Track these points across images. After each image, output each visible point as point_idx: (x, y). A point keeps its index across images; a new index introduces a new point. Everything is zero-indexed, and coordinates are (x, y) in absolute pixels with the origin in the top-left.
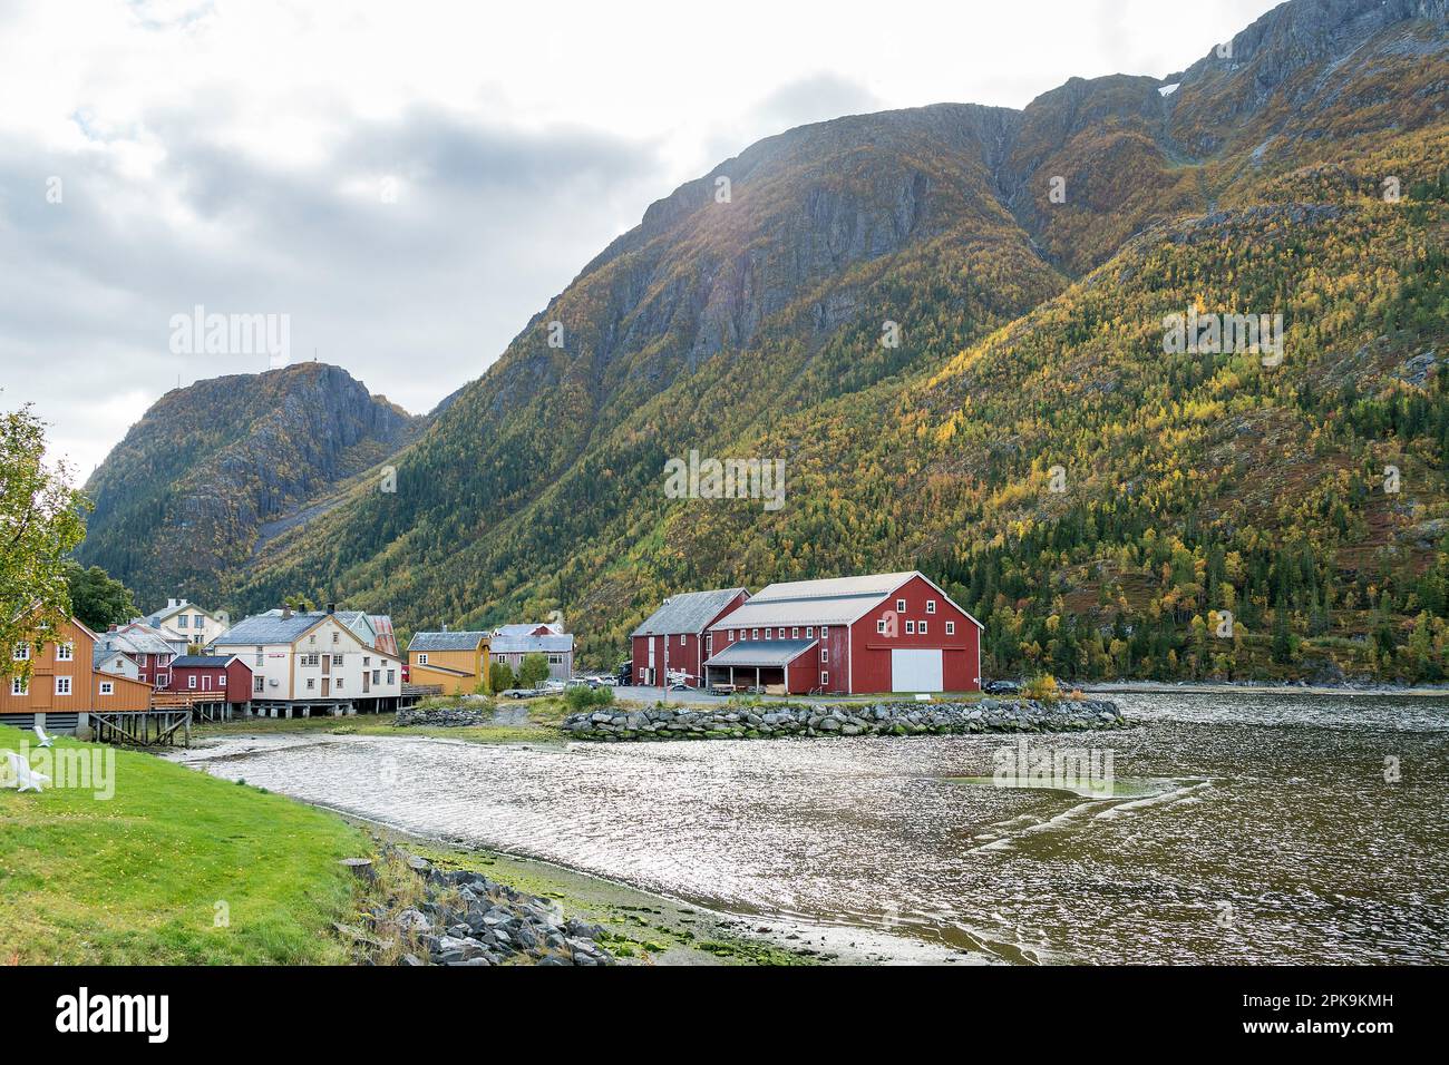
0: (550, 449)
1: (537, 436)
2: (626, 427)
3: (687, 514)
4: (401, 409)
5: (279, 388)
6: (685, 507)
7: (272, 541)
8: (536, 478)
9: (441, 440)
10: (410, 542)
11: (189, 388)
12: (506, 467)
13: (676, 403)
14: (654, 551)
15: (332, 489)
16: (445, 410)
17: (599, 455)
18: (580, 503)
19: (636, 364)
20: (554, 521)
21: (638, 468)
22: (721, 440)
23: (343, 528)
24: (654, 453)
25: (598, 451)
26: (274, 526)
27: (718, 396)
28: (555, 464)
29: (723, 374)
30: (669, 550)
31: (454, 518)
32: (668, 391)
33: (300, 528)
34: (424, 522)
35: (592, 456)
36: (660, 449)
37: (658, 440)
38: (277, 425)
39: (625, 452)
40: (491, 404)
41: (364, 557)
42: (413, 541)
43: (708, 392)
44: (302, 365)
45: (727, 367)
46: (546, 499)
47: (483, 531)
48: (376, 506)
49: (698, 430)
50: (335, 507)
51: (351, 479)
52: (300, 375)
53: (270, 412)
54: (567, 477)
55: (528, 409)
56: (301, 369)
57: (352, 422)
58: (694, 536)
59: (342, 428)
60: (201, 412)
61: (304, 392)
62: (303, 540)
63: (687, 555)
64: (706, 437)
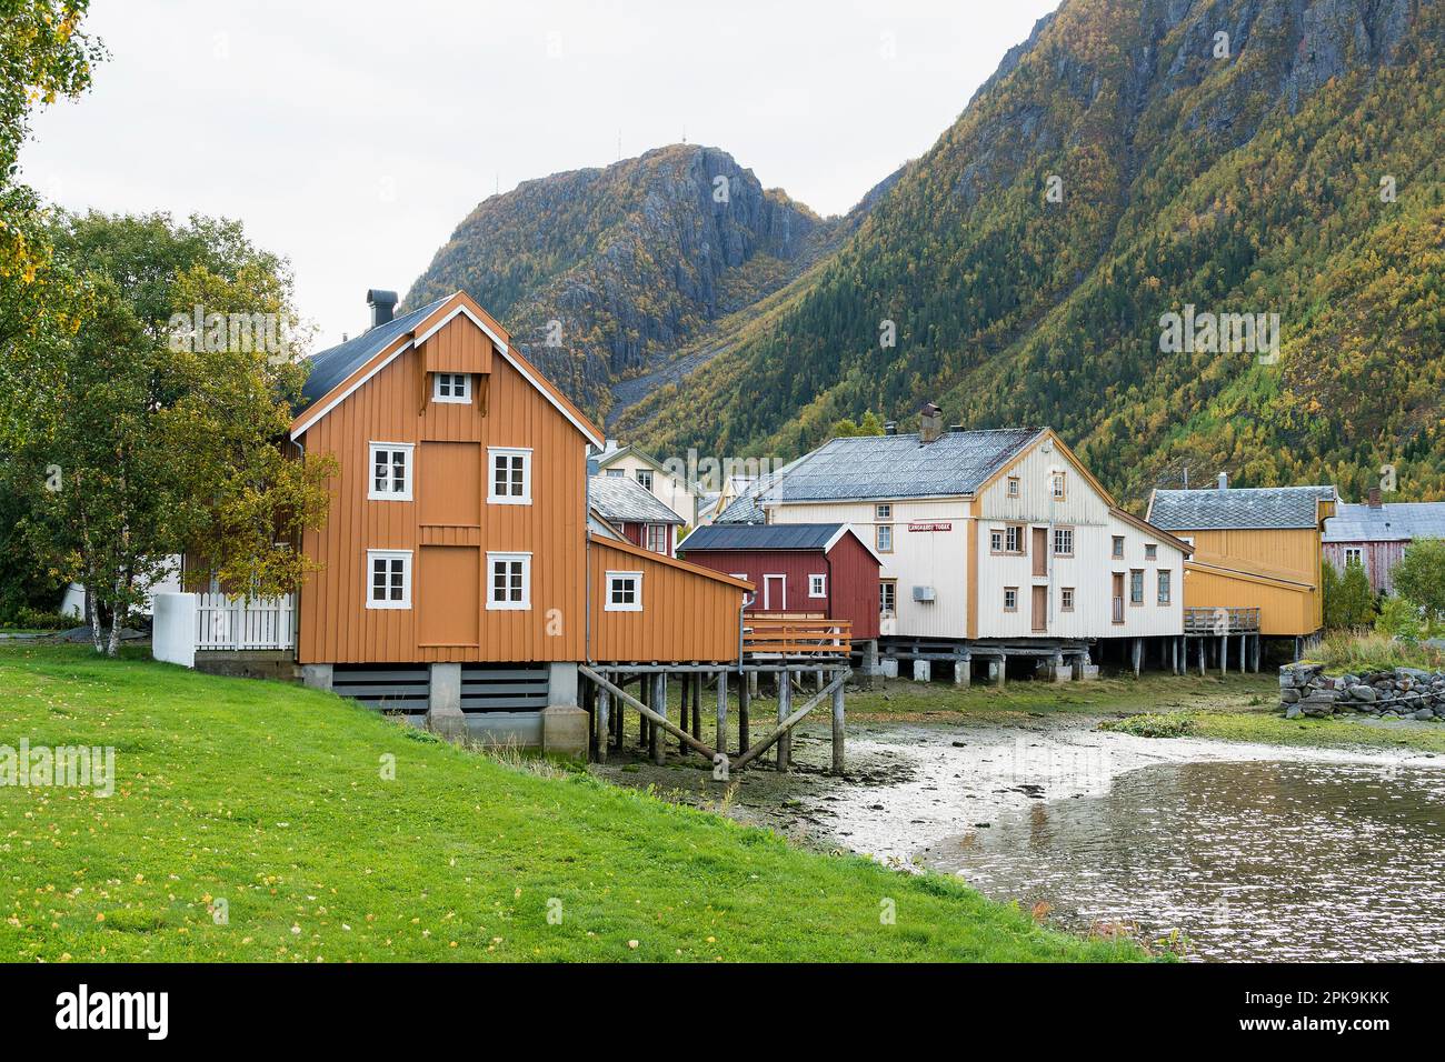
0: (1051, 250)
1: (1030, 231)
2: (1179, 208)
3: (1317, 338)
4: (807, 208)
5: (634, 185)
6: (1310, 325)
7: (631, 408)
8: (1030, 297)
9: (877, 246)
10: (836, 403)
11: (511, 194)
12: (983, 280)
13: (1265, 164)
14: (1261, 401)
15: (711, 329)
16: (880, 202)
17: (1135, 256)
18: (1108, 333)
19: (1190, 102)
20: (1067, 363)
21: (1205, 272)
22: (1351, 217)
23: (732, 385)
24: (1231, 246)
25: (1133, 248)
26: (633, 386)
27: (1341, 146)
28: (1060, 273)
29: (1348, 109)
30: (1290, 399)
31: (903, 364)
32: (1251, 143)
33: (670, 387)
34: (854, 373)
35: (1124, 256)
36: (1243, 241)
37: (1238, 225)
38: (634, 238)
39: (1181, 247)
40: (953, 185)
41: (766, 427)
42: (841, 402)
43: (1322, 141)
44: (667, 149)
45: (1354, 99)
46: (1051, 329)
47: (948, 383)
48: (783, 351)
49: (1308, 204)
50: (719, 356)
51: (739, 315)
52: (663, 163)
53: (623, 220)
54: (1084, 291)
55: (1013, 190)
56: (665, 155)
57: (737, 230)
58: (1337, 373)
59: (723, 239)
60: (528, 226)
61: (670, 188)
62: (676, 405)
63: (1328, 406)
64: (1323, 215)
